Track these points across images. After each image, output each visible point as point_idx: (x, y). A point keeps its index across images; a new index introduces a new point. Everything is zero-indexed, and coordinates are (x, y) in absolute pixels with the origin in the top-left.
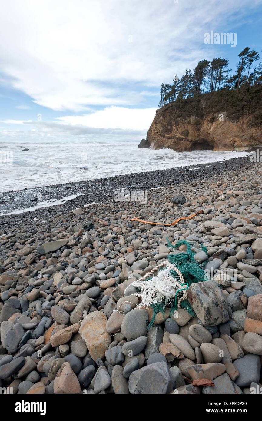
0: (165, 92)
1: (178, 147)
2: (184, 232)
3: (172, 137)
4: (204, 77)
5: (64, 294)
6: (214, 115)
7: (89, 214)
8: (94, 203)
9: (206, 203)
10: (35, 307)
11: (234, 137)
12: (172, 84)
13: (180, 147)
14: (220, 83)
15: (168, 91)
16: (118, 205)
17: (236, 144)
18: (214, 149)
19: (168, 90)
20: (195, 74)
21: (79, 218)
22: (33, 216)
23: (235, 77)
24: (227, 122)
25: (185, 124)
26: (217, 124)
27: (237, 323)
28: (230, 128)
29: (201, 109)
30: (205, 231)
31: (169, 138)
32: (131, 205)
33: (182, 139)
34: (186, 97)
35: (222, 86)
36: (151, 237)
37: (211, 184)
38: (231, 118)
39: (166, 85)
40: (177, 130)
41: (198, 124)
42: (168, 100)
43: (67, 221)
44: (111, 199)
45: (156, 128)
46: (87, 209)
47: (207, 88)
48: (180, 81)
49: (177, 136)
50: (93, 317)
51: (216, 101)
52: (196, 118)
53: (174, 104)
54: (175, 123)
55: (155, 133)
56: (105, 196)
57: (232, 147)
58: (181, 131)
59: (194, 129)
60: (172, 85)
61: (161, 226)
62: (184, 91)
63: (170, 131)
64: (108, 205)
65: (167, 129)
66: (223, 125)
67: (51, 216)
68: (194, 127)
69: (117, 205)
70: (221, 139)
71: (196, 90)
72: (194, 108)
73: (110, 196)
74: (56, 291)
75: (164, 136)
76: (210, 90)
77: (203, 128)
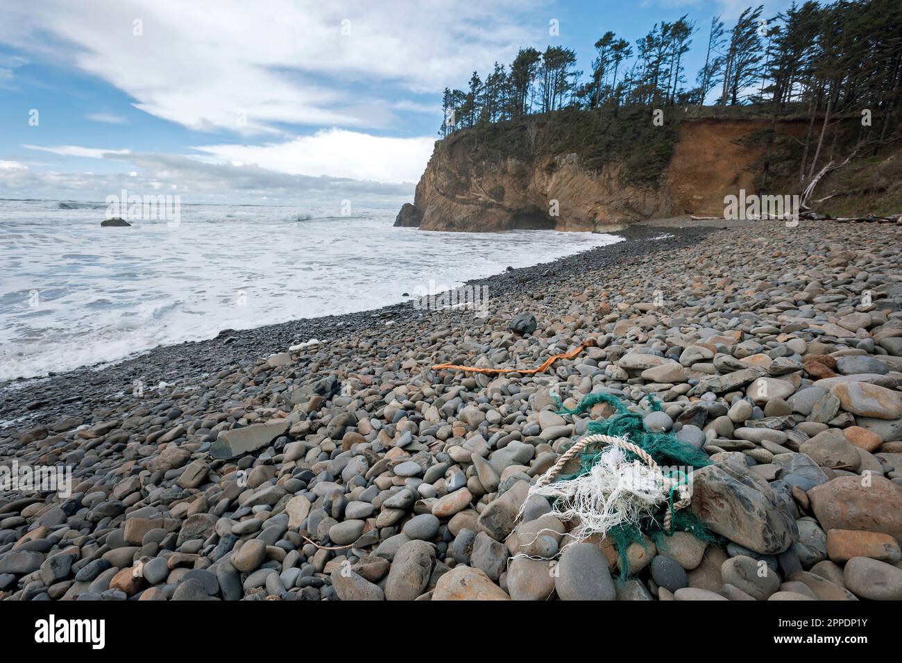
0: (452, 105)
1: (484, 222)
2: (576, 382)
3: (469, 200)
4: (531, 82)
5: (333, 544)
6: (553, 157)
7: (313, 365)
8: (313, 341)
9: (583, 328)
10: (264, 586)
11: (593, 205)
12: (467, 90)
13: (488, 222)
14: (563, 96)
15: (459, 105)
16: (379, 343)
17: (598, 219)
18: (557, 227)
19: (459, 102)
20: (513, 74)
21: (287, 375)
22: (152, 378)
23: (590, 87)
24: (579, 172)
25: (495, 173)
26: (561, 178)
27: (807, 547)
28: (585, 185)
29: (526, 146)
30: (625, 377)
31: (464, 202)
32: (411, 341)
33: (491, 205)
34: (496, 119)
35: (566, 102)
36: (497, 401)
37: (573, 294)
38: (587, 165)
39: (455, 92)
40: (480, 186)
41: (524, 176)
42: (460, 123)
43: (257, 384)
44: (353, 331)
45: (435, 179)
46: (302, 353)
47: (537, 104)
48: (484, 85)
49: (480, 199)
50: (463, 580)
51: (557, 131)
52: (518, 162)
53: (472, 132)
54: (476, 172)
55: (432, 191)
56: (334, 325)
57: (591, 223)
58: (488, 189)
59: (515, 184)
60: (467, 93)
61: (513, 376)
62: (491, 108)
63: (466, 187)
64: (353, 344)
65: (459, 183)
66: (572, 178)
67: (205, 375)
68: (516, 181)
69: (375, 343)
70: (570, 207)
71: (517, 107)
72: (513, 142)
73: (349, 326)
74: (305, 540)
75: (453, 198)
76: (543, 109)
77: (533, 184)
